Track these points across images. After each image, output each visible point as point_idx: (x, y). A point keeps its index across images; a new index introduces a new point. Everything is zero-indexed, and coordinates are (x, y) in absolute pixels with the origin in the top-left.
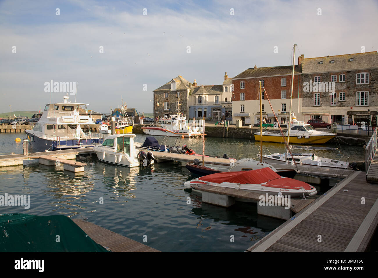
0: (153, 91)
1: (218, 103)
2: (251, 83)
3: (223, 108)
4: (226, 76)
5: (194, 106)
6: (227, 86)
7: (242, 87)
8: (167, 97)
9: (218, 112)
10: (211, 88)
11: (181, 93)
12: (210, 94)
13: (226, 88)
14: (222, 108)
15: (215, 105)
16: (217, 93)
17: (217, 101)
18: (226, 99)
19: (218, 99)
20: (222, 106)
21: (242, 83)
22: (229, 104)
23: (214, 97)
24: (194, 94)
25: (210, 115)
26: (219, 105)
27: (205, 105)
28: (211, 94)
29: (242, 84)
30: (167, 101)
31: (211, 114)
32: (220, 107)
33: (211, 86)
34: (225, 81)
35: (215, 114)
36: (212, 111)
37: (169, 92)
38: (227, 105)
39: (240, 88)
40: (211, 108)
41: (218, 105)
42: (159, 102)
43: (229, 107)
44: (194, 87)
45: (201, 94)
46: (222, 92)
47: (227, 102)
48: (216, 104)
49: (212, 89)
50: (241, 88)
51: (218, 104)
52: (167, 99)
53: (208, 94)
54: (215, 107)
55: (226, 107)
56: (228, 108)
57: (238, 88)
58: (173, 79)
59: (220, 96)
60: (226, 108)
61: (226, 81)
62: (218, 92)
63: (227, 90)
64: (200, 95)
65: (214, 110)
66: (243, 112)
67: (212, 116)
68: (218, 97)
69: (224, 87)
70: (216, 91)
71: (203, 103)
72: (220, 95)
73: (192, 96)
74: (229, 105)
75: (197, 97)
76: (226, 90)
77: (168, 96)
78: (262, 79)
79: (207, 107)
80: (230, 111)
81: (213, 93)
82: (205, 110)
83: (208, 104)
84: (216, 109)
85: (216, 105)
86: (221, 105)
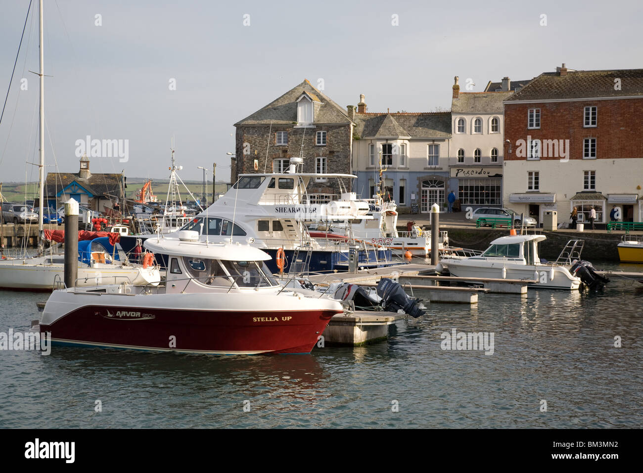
0: (235, 125)
1: (437, 164)
2: (559, 114)
3: (453, 178)
4: (456, 89)
5: (366, 172)
6: (465, 117)
7: (532, 125)
8: (282, 144)
9: (438, 189)
10: (413, 121)
11: (330, 133)
12: (415, 138)
13: (462, 121)
14: (449, 179)
15: (429, 169)
16: (434, 137)
17: (434, 157)
18: (461, 152)
19: (437, 151)
20: (449, 173)
21: (532, 112)
22: (469, 166)
23: (425, 146)
24: (367, 138)
25: (413, 197)
26: (441, 169)
27: (402, 168)
28: (418, 137)
29: (532, 116)
30: (284, 157)
31: (418, 194)
32: (444, 176)
33: (413, 116)
34: (456, 103)
35: (428, 194)
36: (419, 187)
37: (290, 130)
38: (466, 170)
39: (526, 126)
40: (419, 179)
41: (438, 169)
42: (257, 158)
43: (471, 176)
44: (361, 116)
45: (390, 137)
46: (450, 132)
47: (463, 161)
48: (433, 166)
49: (417, 123)
50: (530, 128)
51: (437, 166)
52: (285, 151)
53: (410, 138)
54: (429, 174)
55: (461, 175)
56: (466, 179)
57: (522, 126)
58: (304, 93)
59: (443, 146)
60: (461, 179)
61: (458, 103)
62: (439, 134)
63: (463, 127)
64: (387, 140)
65: (426, 183)
66: (533, 190)
67: (419, 202)
68: (437, 146)
69: (455, 119)
70: (431, 131)
71: (397, 164)
72: (443, 140)
73: (362, 143)
74: (471, 170)
75: (379, 145)
76: (462, 129)
77: (287, 141)
78: (590, 105)
79: (406, 176)
80: (493, 188)
81: (423, 136)
82: (402, 184)
83: (408, 167)
84: (431, 181)
85: (431, 168)
86: (445, 169)
